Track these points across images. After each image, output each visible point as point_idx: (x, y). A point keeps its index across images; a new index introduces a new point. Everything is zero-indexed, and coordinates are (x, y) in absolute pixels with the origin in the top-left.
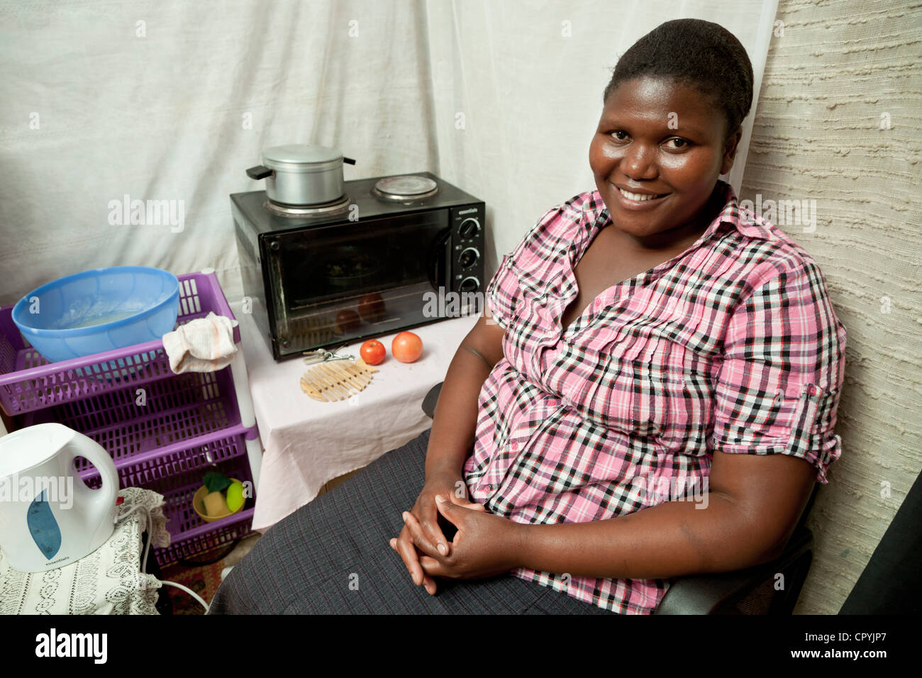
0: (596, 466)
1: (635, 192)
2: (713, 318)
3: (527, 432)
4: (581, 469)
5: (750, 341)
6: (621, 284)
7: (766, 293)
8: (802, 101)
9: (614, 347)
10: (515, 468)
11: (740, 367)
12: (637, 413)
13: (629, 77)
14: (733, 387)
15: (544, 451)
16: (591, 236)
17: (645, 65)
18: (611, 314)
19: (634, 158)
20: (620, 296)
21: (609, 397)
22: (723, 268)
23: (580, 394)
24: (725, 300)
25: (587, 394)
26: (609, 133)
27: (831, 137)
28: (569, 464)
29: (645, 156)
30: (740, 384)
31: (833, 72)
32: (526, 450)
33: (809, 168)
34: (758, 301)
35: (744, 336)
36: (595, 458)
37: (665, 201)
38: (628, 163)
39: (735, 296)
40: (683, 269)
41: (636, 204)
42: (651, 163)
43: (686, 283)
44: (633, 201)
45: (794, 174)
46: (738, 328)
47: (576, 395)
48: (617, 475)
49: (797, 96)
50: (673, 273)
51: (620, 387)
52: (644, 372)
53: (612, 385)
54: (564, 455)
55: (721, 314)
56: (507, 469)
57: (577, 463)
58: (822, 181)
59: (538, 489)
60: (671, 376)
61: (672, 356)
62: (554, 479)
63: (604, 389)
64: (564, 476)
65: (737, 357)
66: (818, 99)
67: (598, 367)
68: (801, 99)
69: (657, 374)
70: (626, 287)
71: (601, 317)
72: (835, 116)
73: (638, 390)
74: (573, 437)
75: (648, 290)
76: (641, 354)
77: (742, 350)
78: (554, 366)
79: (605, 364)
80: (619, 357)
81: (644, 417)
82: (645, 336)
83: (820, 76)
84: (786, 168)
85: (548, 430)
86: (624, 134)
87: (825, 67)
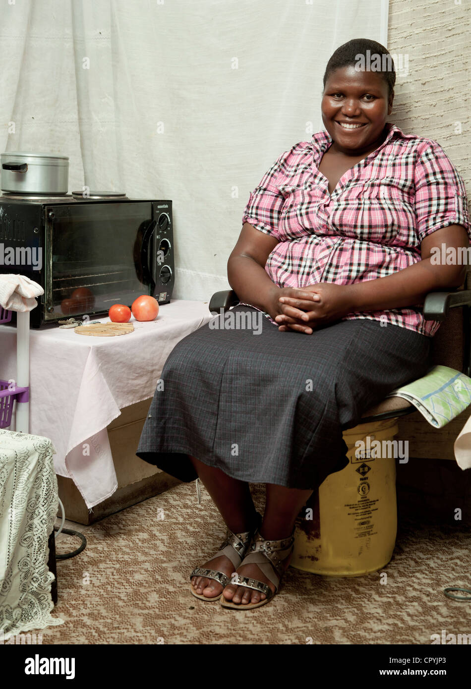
0: (370, 259)
1: (350, 123)
2: (407, 170)
3: (327, 252)
4: (363, 262)
5: (427, 176)
6: (353, 168)
7: (427, 155)
8: (409, 84)
9: (363, 194)
10: (325, 274)
11: (425, 190)
12: (386, 220)
13: (341, 66)
14: (425, 200)
15: (338, 262)
16: (321, 157)
17: (349, 60)
18: (352, 184)
19: (349, 106)
20: (354, 174)
21: (370, 215)
22: (402, 151)
23: (354, 219)
24: (411, 160)
25: (357, 218)
26: (332, 95)
27: (427, 98)
28: (356, 261)
29: (354, 104)
30: (428, 198)
31: (420, 67)
32: (329, 261)
33: (419, 115)
34: (424, 159)
35: (424, 174)
36: (368, 254)
37: (366, 127)
38: (346, 108)
39: (414, 157)
40: (383, 154)
41: (351, 130)
42: (357, 107)
43: (387, 160)
44: (349, 129)
45: (413, 121)
46: (420, 172)
47: (352, 220)
48: (382, 260)
49: (405, 81)
50: (379, 156)
51: (374, 209)
52: (383, 201)
53: (370, 209)
54: (351, 258)
55: (410, 167)
56: (321, 274)
57: (360, 260)
58: (427, 120)
59: (343, 279)
60: (395, 202)
61: (392, 193)
62: (350, 271)
63: (366, 213)
64: (355, 268)
65: (423, 185)
66: (416, 81)
67: (359, 204)
68: (407, 82)
69: (389, 202)
70: (356, 169)
71: (348, 186)
72: (426, 88)
73: (383, 209)
74: (353, 248)
75: (369, 167)
76: (378, 194)
77: (425, 181)
78: (333, 212)
79: (362, 202)
80: (368, 197)
81: (390, 222)
82: (377, 186)
83: (415, 70)
84: (407, 119)
85: (338, 250)
86: (341, 94)
87: (416, 66)
